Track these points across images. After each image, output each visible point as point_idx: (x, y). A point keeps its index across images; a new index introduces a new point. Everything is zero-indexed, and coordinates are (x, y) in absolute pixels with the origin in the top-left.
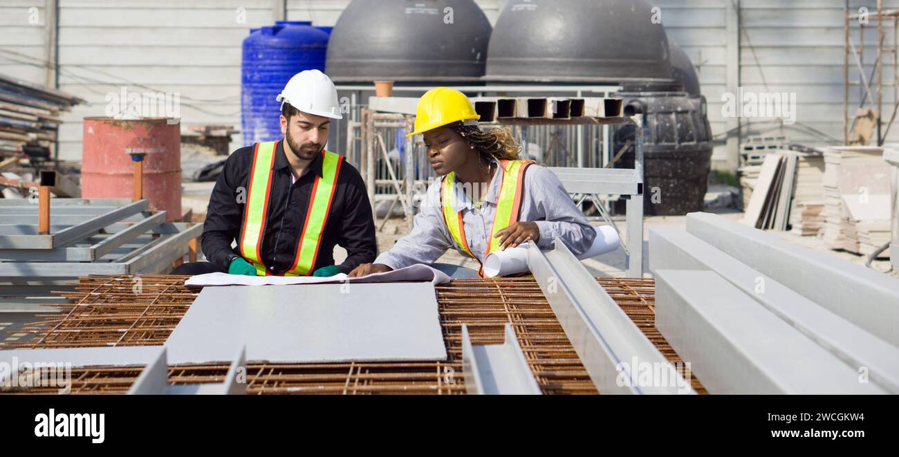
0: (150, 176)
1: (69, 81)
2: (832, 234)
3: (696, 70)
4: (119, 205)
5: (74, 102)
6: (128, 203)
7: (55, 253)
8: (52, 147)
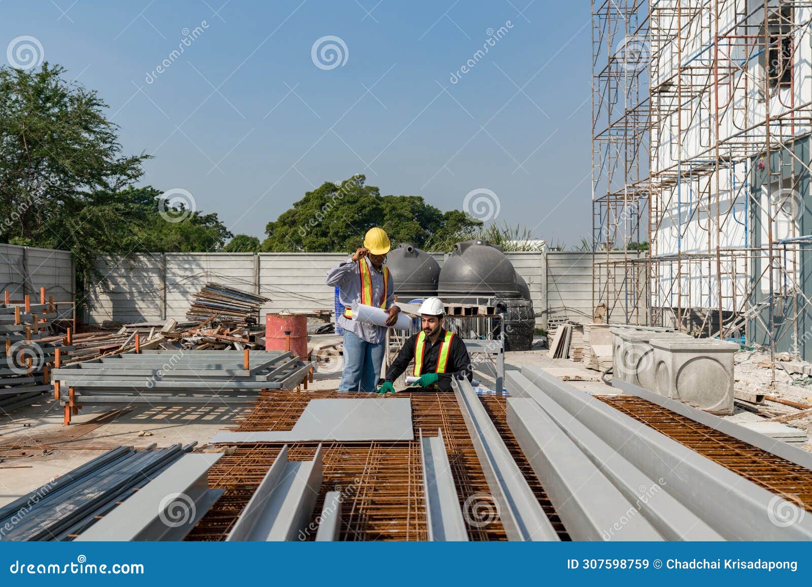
0: (294, 339)
1: (264, 291)
2: (587, 361)
3: (528, 286)
4: (280, 354)
5: (266, 300)
6: (284, 352)
7: (251, 378)
8: (257, 319)
